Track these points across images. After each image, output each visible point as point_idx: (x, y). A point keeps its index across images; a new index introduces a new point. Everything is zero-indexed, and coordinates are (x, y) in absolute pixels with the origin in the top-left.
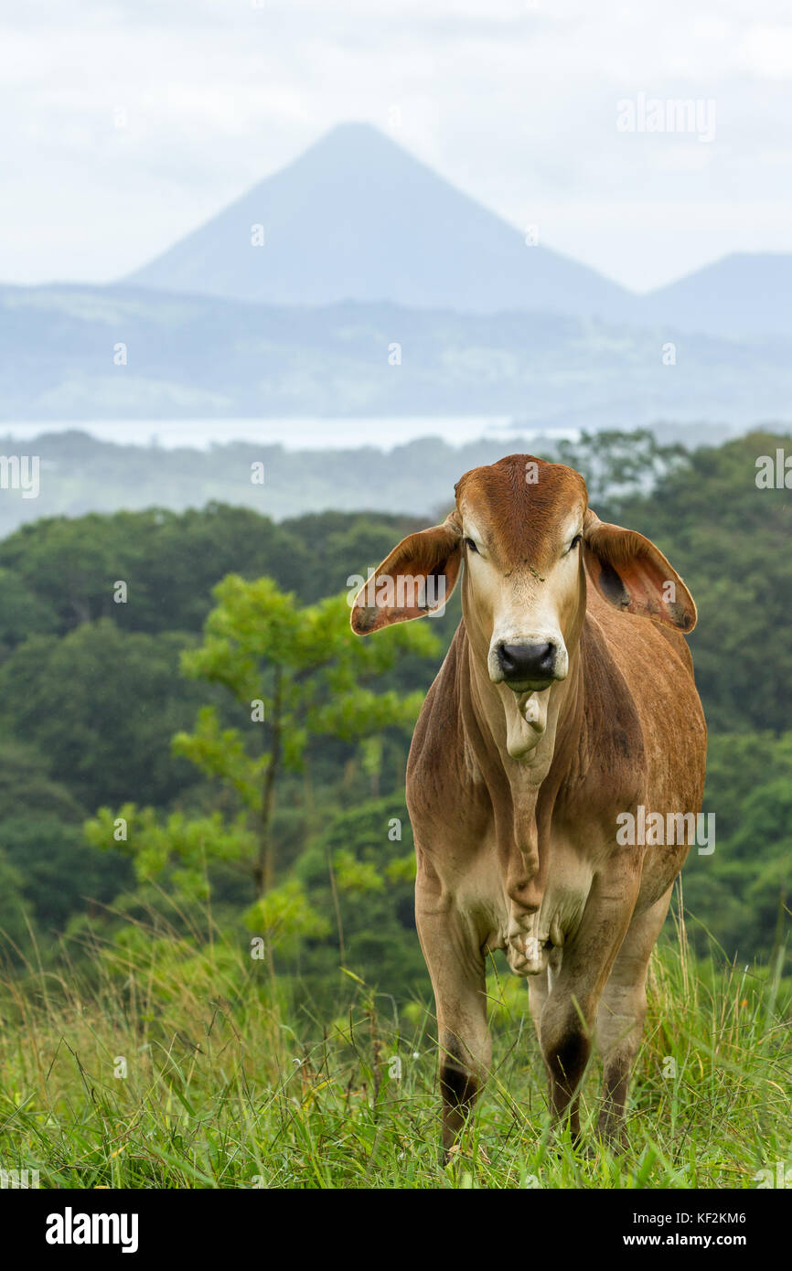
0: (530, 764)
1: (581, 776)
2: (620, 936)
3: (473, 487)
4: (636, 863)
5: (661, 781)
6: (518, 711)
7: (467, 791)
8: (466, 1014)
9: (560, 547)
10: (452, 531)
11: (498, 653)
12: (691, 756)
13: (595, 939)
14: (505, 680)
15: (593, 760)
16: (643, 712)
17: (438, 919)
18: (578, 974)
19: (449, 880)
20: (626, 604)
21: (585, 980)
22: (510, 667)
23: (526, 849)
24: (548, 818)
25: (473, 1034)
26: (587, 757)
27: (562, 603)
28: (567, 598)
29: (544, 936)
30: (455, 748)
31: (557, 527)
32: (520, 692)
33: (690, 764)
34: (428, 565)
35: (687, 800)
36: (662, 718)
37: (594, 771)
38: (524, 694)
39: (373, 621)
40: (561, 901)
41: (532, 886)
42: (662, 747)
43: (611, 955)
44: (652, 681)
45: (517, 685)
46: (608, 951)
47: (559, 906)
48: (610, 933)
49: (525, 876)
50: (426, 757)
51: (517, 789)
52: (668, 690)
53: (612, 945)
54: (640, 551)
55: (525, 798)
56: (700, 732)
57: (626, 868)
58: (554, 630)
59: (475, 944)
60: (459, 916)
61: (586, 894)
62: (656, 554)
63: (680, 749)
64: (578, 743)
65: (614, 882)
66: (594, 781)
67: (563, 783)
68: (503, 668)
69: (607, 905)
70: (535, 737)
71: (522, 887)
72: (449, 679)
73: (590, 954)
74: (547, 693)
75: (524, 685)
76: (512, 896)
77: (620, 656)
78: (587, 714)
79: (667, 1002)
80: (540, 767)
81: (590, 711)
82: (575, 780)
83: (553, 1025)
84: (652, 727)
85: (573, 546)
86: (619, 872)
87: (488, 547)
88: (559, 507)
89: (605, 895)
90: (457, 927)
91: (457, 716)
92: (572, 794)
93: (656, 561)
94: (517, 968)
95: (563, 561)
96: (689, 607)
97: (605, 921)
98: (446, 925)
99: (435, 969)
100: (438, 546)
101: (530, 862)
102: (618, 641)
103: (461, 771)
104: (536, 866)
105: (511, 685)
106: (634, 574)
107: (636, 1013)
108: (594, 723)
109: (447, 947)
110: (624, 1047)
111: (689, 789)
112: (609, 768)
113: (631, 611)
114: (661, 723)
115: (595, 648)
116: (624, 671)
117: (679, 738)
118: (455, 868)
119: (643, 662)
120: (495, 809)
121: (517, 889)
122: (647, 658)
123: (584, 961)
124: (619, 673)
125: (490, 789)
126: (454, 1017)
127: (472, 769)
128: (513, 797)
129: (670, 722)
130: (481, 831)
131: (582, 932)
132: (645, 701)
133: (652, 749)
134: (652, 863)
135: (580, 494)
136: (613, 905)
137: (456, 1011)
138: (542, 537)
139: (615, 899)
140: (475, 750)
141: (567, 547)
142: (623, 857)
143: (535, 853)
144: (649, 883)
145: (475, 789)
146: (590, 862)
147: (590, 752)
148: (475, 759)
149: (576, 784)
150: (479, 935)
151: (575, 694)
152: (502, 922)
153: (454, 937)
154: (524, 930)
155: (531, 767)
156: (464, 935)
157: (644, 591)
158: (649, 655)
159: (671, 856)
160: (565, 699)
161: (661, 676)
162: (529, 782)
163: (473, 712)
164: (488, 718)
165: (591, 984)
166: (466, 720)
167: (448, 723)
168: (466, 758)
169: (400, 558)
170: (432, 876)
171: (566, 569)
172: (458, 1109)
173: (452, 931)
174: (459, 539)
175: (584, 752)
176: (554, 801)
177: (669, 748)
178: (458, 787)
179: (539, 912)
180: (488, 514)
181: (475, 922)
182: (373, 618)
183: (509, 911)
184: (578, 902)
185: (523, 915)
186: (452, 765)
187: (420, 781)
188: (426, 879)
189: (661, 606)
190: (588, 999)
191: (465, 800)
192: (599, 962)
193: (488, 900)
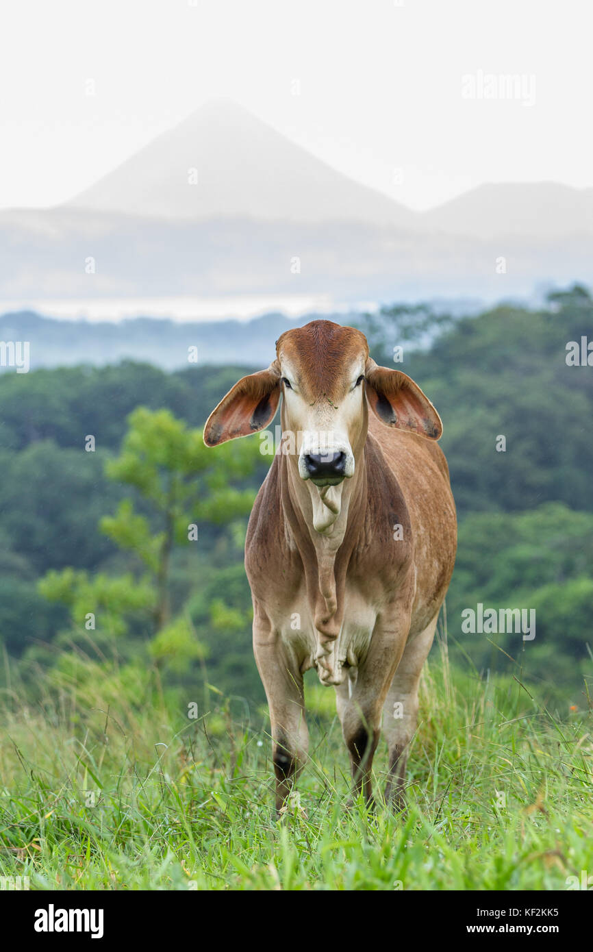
0: (330, 536)
1: (366, 545)
2: (396, 660)
3: (288, 343)
4: (407, 607)
5: (425, 549)
6: (321, 500)
7: (286, 557)
8: (290, 715)
9: (349, 384)
10: (274, 374)
11: (305, 459)
12: (446, 533)
13: (379, 661)
14: (311, 478)
15: (375, 535)
16: (411, 502)
17: (269, 649)
18: (368, 686)
19: (276, 621)
20: (394, 422)
21: (372, 690)
22: (313, 469)
23: (328, 595)
24: (344, 574)
25: (295, 728)
26: (371, 531)
27: (350, 424)
28: (354, 420)
29: (343, 658)
30: (278, 526)
31: (346, 370)
32: (321, 486)
33: (445, 538)
34: (258, 397)
35: (444, 563)
36: (424, 506)
37: (375, 542)
38: (324, 487)
39: (219, 437)
40: (355, 633)
41: (332, 622)
42: (425, 526)
43: (391, 672)
44: (416, 481)
45: (318, 481)
46: (388, 669)
47: (353, 636)
48: (390, 656)
49: (327, 615)
50: (259, 534)
51: (322, 555)
52: (428, 487)
53: (391, 665)
54: (403, 384)
55: (326, 561)
56: (451, 517)
57: (400, 611)
58: (345, 443)
59: (295, 665)
60: (284, 646)
61: (372, 629)
62: (414, 387)
63: (437, 528)
64: (364, 521)
65: (391, 621)
66: (376, 548)
67: (353, 550)
68: (309, 470)
69: (387, 637)
70: (332, 517)
71: (326, 622)
72: (274, 479)
73: (376, 671)
74: (341, 486)
75: (324, 481)
76: (319, 629)
77: (394, 464)
78: (370, 502)
79: (434, 705)
80: (337, 538)
81: (372, 500)
82: (362, 548)
83: (352, 721)
84: (417, 512)
85: (358, 384)
86: (395, 613)
87: (298, 385)
88: (347, 357)
89: (385, 630)
90: (282, 653)
91: (279, 505)
92: (360, 558)
93: (414, 390)
94: (324, 680)
95: (351, 394)
96: (437, 422)
97: (386, 648)
98: (275, 652)
99: (268, 684)
100: (264, 385)
101: (331, 604)
102: (391, 454)
103: (282, 542)
104: (335, 607)
105: (314, 481)
106: (400, 402)
107: (412, 713)
108: (375, 508)
109: (275, 668)
110: (403, 736)
111: (444, 555)
112: (386, 540)
113: (397, 426)
114: (424, 510)
115: (375, 457)
116: (396, 474)
117: (436, 520)
118: (279, 612)
119: (409, 468)
120: (305, 568)
121: (321, 623)
122: (412, 466)
123: (372, 677)
124: (392, 474)
125: (301, 554)
126: (282, 717)
127: (289, 540)
128: (318, 559)
129: (430, 509)
130: (297, 585)
131: (369, 657)
132: (412, 495)
133: (418, 527)
134: (419, 607)
135: (363, 347)
136: (392, 637)
137: (283, 712)
138: (336, 378)
139: (392, 632)
140: (292, 527)
141: (353, 385)
142: (398, 602)
143: (334, 598)
144: (417, 620)
145: (292, 555)
146: (375, 605)
147: (372, 528)
148: (291, 534)
149: (363, 550)
150: (298, 659)
151: (361, 487)
152: (312, 649)
153: (281, 661)
154: (328, 652)
155: (330, 538)
156: (288, 659)
157: (406, 413)
158: (414, 464)
159: (433, 601)
160: (354, 490)
161: (423, 478)
162: (330, 549)
163: (290, 501)
164: (299, 502)
165: (377, 692)
166: (285, 506)
167: (273, 510)
168: (286, 534)
169: (238, 393)
170: (265, 619)
171: (353, 400)
172: (285, 783)
173: (279, 656)
174: (279, 379)
175: (368, 529)
176: (348, 562)
177: (430, 527)
178: (280, 554)
179: (339, 639)
180: (298, 361)
181: (295, 649)
182: (219, 435)
183: (318, 638)
184: (365, 634)
185: (326, 642)
186: (276, 539)
187: (254, 552)
188: (260, 621)
189: (418, 423)
190: (375, 703)
191: (285, 563)
192: (382, 676)
193: (302, 633)
